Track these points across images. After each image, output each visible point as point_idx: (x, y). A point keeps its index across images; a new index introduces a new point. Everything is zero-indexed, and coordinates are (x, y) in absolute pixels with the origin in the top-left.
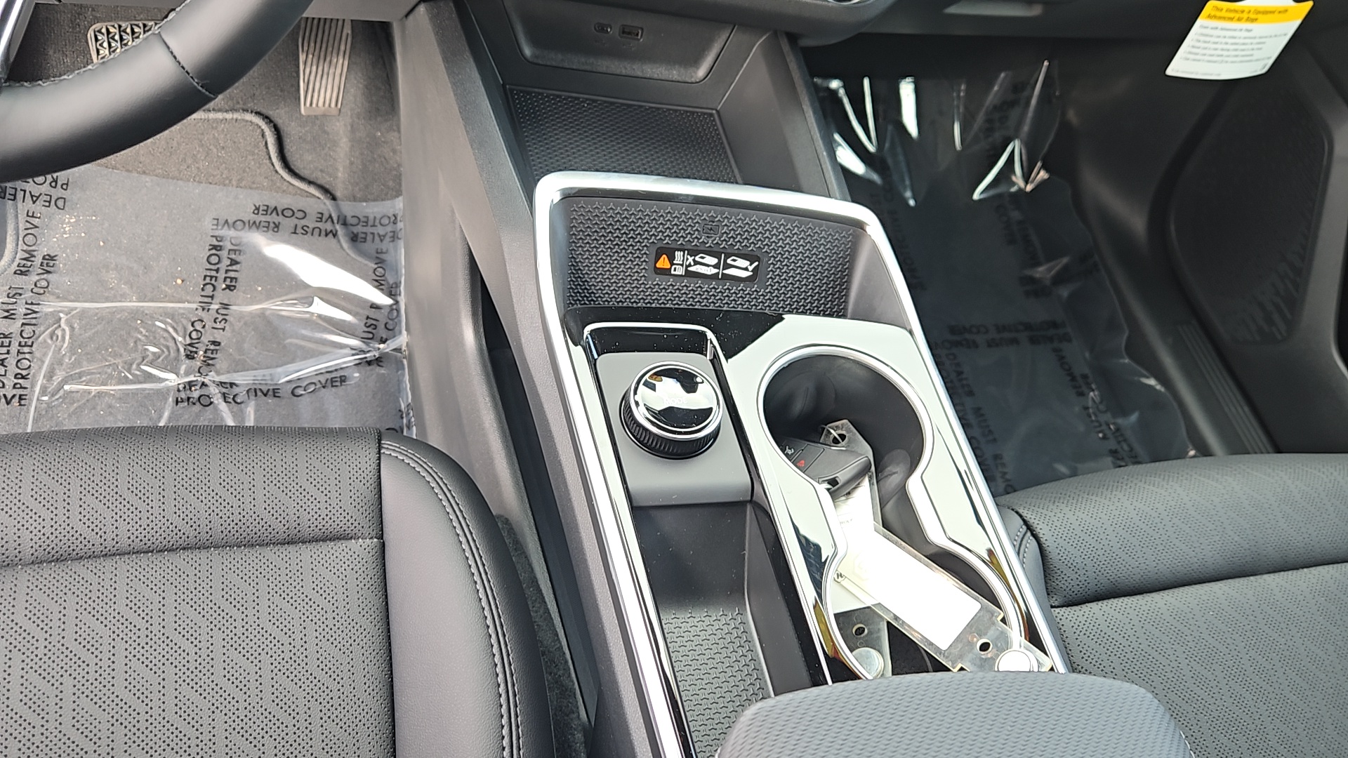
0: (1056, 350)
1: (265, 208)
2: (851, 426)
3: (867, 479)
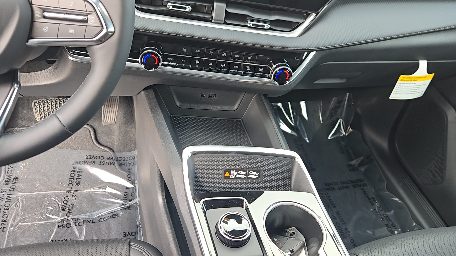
0: (362, 189)
1: (90, 156)
2: (296, 229)
3: (304, 249)
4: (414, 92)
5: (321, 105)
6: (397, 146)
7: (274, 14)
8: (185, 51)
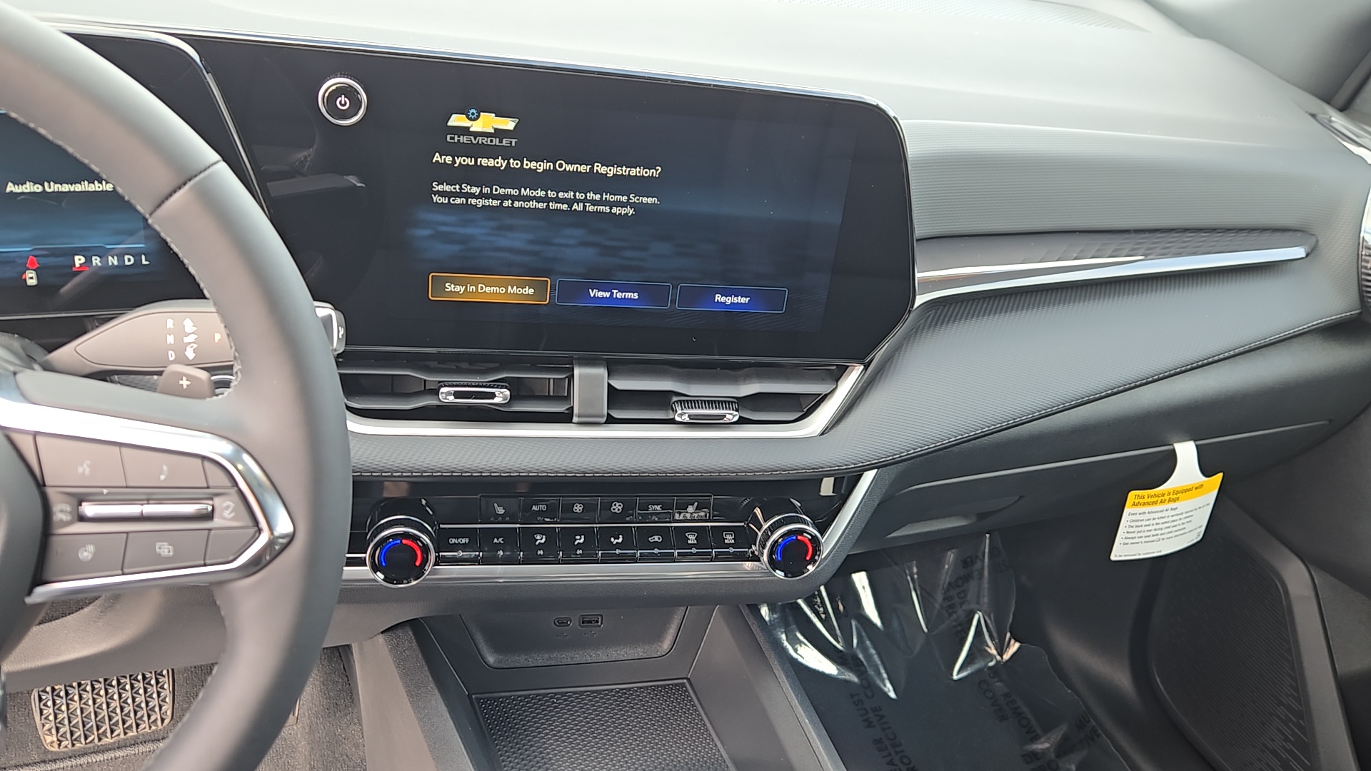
4: (1176, 531)
5: (916, 576)
6: (1158, 680)
7: (747, 378)
8: (501, 511)
